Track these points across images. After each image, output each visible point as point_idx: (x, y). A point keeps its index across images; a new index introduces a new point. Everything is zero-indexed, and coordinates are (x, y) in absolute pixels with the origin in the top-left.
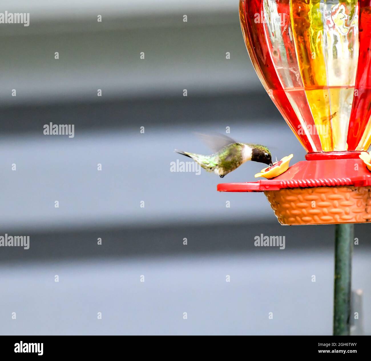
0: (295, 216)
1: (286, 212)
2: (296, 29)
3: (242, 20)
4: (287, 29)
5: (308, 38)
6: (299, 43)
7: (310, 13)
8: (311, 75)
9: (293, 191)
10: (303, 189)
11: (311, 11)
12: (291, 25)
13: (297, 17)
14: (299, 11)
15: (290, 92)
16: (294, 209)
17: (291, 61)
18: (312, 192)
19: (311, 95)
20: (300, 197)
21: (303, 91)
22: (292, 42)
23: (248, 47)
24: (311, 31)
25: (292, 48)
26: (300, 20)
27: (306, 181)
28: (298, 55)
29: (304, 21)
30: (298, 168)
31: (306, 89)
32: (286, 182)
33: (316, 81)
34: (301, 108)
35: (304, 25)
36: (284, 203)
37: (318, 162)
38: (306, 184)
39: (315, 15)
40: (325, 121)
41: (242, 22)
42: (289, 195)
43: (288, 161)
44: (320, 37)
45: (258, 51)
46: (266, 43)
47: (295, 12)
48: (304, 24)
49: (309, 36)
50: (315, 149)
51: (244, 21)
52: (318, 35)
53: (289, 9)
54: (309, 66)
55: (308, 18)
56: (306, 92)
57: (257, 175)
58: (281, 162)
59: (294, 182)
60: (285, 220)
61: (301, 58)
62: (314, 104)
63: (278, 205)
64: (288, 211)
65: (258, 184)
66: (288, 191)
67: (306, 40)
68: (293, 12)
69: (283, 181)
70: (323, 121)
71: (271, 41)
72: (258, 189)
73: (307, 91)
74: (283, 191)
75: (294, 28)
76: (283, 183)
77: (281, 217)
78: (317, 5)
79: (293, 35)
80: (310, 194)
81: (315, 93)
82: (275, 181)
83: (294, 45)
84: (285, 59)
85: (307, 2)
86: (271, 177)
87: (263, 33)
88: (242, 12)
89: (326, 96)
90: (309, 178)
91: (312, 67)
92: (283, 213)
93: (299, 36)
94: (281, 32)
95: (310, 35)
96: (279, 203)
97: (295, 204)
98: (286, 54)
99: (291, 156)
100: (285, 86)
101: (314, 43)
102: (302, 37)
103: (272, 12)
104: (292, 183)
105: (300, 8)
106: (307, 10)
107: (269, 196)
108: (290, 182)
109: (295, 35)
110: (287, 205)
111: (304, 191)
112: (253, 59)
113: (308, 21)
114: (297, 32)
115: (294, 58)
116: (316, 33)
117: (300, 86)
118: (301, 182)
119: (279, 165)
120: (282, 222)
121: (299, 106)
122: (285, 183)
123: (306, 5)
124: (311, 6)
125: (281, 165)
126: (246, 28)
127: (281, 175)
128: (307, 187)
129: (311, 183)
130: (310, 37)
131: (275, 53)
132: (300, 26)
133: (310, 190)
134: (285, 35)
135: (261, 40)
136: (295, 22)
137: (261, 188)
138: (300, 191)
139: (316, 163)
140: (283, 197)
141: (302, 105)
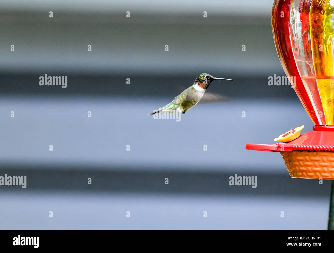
0: (302, 171)
1: (296, 168)
2: (313, 32)
3: (273, 23)
4: (306, 33)
5: (322, 40)
6: (314, 43)
7: (324, 22)
8: (322, 67)
9: (302, 153)
10: (310, 152)
11: (325, 20)
12: (309, 29)
13: (315, 24)
14: (316, 19)
15: (305, 79)
16: (302, 166)
17: (307, 56)
18: (317, 155)
19: (320, 83)
20: (307, 158)
21: (315, 79)
22: (310, 42)
23: (276, 43)
24: (324, 34)
25: (309, 46)
26: (317, 27)
27: (312, 146)
28: (313, 52)
29: (319, 27)
30: (307, 136)
31: (317, 78)
32: (298, 146)
33: (325, 73)
34: (313, 92)
35: (319, 30)
36: (294, 161)
37: (322, 133)
38: (312, 149)
39: (327, 24)
40: (329, 103)
41: (273, 24)
42: (299, 156)
43: (300, 130)
44: (330, 39)
45: (284, 47)
46: (289, 42)
47: (313, 20)
48: (319, 29)
49: (322, 38)
50: (320, 123)
51: (275, 24)
53: (308, 17)
54: (320, 61)
55: (322, 25)
56: (317, 80)
57: (276, 139)
58: (295, 131)
59: (303, 146)
60: (295, 174)
61: (315, 54)
62: (322, 89)
63: (291, 163)
64: (297, 168)
65: (277, 146)
66: (298, 152)
67: (320, 41)
68: (312, 20)
69: (296, 145)
70: (328, 102)
71: (293, 40)
72: (276, 149)
73: (318, 80)
74: (294, 153)
75: (312, 32)
76: (295, 146)
77: (291, 172)
78: (330, 16)
79: (310, 37)
80: (315, 156)
81: (324, 81)
82: (289, 145)
83: (311, 45)
84: (303, 54)
85: (322, 13)
86: (287, 142)
87: (288, 34)
88: (273, 17)
89: (332, 84)
90: (315, 144)
91: (323, 62)
92: (294, 169)
93: (315, 38)
94: (302, 34)
95: (323, 38)
96: (291, 161)
97: (303, 163)
98: (304, 51)
99: (303, 127)
100: (302, 75)
101: (326, 44)
102: (317, 39)
103: (296, 18)
104: (302, 147)
105: (317, 17)
106: (322, 18)
107: (284, 155)
108: (300, 146)
109: (312, 37)
110: (297, 163)
111: (310, 153)
112: (279, 53)
113: (322, 27)
114: (313, 36)
115: (310, 55)
116: (327, 37)
117: (313, 75)
118: (308, 147)
119: (293, 133)
120: (292, 176)
121: (311, 90)
122: (297, 147)
123: (322, 16)
124: (325, 16)
125: (295, 133)
126: (275, 29)
127: (294, 140)
128: (313, 150)
129: (316, 148)
130: (323, 39)
131: (296, 49)
132: (316, 31)
133: (315, 153)
134: (305, 37)
135: (286, 39)
136: (313, 27)
137: (278, 149)
138: (307, 153)
139: (320, 134)
140: (295, 157)
141: (313, 90)
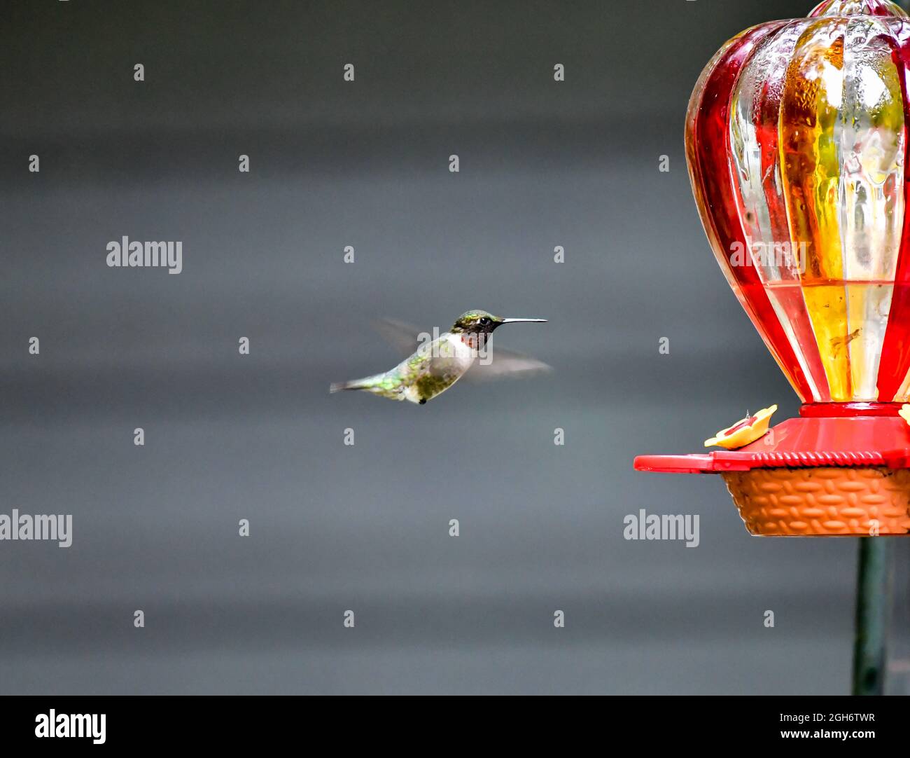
0: (777, 519)
1: (760, 511)
2: (788, 172)
3: (689, 154)
4: (773, 173)
5: (811, 191)
6: (793, 199)
7: (816, 146)
8: (814, 258)
9: (773, 473)
10: (793, 471)
11: (817, 140)
12: (779, 165)
13: (792, 151)
14: (796, 139)
15: (773, 289)
16: (775, 507)
17: (777, 232)
18: (810, 476)
19: (814, 298)
20: (787, 484)
21: (798, 288)
22: (782, 197)
23: (699, 204)
24: (818, 176)
25: (780, 209)
26: (797, 157)
27: (799, 456)
28: (791, 221)
29: (803, 158)
30: (785, 430)
31: (804, 285)
32: (762, 457)
33: (824, 271)
34: (795, 320)
35: (805, 165)
36: (757, 495)
37: (823, 421)
38: (798, 461)
39: (825, 150)
40: (837, 346)
41: (690, 157)
42: (767, 481)
43: (767, 418)
44: (832, 191)
45: (719, 214)
46: (732, 199)
47: (788, 141)
48: (803, 164)
49: (812, 186)
50: (817, 397)
51: (694, 157)
52: (830, 187)
53: (776, 136)
54: (811, 243)
55: (812, 153)
56: (804, 290)
57: (708, 443)
58: (755, 419)
59: (776, 456)
60: (759, 526)
61: (796, 227)
62: (818, 314)
63: (747, 499)
64: (763, 511)
65: (711, 459)
66: (765, 473)
67: (807, 194)
68: (785, 142)
69: (756, 453)
70: (834, 345)
71: (741, 195)
72: (709, 467)
73: (807, 289)
74: (755, 474)
75: (785, 173)
76: (756, 457)
77: (751, 521)
78: (829, 129)
79: (782, 185)
80: (806, 480)
81: (821, 291)
82: (740, 454)
83: (784, 204)
84: (766, 229)
85: (810, 124)
86: (736, 447)
87: (728, 180)
88: (690, 138)
89: (841, 298)
90: (804, 450)
91: (816, 245)
92: (755, 513)
93: (793, 187)
94: (762, 179)
95: (815, 186)
96: (747, 496)
97: (778, 498)
98: (769, 220)
99: (774, 408)
100: (766, 278)
101: (822, 200)
102: (799, 188)
103: (745, 140)
104: (774, 458)
105: (797, 133)
106: (810, 140)
107: (731, 480)
108: (769, 457)
109: (786, 185)
110: (763, 499)
111: (795, 473)
112: (708, 226)
113: (811, 159)
114: (790, 180)
115: (783, 227)
116: (825, 183)
117: (793, 278)
118: (789, 458)
119: (750, 424)
120: (752, 531)
121: (790, 317)
122: (760, 458)
123: (809, 129)
124: (818, 131)
125: (755, 423)
126: (696, 169)
127: (753, 442)
128: (800, 465)
129: (809, 459)
130: (814, 189)
131: (749, 216)
132: (796, 168)
133: (806, 473)
134: (769, 184)
135: (724, 191)
136: (788, 160)
137: (715, 466)
138: (787, 473)
139: (818, 424)
140: (757, 485)
141: (796, 314)
